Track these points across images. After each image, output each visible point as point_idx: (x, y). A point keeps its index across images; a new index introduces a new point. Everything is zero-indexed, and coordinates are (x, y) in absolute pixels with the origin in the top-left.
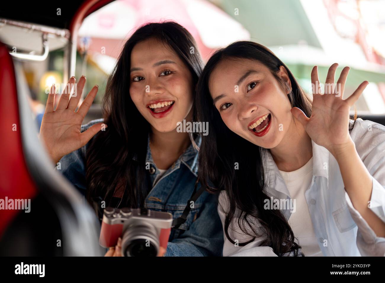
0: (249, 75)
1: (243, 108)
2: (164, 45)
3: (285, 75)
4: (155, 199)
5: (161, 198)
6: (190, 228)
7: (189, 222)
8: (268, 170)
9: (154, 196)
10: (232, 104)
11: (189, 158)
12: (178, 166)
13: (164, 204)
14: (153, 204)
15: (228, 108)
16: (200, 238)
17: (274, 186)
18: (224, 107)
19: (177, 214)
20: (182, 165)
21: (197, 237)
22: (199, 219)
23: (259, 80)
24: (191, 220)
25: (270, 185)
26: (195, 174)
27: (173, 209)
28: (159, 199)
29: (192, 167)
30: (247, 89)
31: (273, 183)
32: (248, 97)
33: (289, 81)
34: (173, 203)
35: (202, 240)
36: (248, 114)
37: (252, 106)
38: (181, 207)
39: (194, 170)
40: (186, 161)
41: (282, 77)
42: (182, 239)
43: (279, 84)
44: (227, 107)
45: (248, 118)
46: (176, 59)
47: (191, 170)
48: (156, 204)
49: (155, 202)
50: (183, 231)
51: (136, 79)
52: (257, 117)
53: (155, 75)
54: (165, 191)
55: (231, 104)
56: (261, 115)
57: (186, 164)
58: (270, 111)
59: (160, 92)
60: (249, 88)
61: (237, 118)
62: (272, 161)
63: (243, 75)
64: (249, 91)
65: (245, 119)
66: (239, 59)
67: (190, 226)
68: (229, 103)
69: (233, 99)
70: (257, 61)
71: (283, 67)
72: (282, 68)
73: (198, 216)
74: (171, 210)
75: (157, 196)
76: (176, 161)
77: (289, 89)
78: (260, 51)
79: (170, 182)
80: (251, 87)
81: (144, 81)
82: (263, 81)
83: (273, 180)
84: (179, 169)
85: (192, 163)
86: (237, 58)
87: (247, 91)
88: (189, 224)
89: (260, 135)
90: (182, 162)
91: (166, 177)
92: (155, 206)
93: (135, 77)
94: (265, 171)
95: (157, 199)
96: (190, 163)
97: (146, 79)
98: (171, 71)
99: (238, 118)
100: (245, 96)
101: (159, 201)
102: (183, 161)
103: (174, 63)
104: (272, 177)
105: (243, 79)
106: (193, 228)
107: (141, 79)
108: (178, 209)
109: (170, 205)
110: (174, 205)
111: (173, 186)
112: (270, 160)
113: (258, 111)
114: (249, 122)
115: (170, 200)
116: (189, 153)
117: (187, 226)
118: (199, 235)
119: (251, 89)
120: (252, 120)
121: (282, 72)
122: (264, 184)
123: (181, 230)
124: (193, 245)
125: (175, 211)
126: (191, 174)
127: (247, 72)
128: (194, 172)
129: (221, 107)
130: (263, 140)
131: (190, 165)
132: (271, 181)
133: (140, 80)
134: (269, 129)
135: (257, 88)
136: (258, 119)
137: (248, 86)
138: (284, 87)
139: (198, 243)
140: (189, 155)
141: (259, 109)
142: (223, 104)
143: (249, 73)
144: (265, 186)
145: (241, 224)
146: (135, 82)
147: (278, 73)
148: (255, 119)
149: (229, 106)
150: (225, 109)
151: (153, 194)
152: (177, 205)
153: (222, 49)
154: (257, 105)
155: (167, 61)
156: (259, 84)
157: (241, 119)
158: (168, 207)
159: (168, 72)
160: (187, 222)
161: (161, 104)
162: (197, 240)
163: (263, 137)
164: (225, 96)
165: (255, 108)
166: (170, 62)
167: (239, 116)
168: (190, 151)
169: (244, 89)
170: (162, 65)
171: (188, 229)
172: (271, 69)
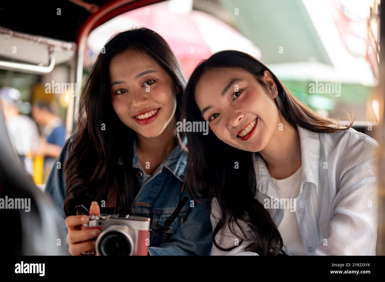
0: (233, 84)
1: (230, 118)
2: (144, 55)
3: (270, 79)
4: (142, 204)
5: (148, 203)
6: (178, 231)
7: (175, 226)
8: (260, 176)
9: (140, 201)
10: (220, 114)
11: (172, 162)
12: (160, 171)
13: (151, 209)
14: (139, 209)
15: (216, 119)
16: (187, 242)
17: (266, 192)
18: (213, 118)
19: (163, 218)
20: (165, 169)
21: (184, 241)
22: (186, 222)
23: (243, 87)
24: (178, 224)
25: (262, 191)
26: (178, 177)
27: (159, 213)
28: (146, 204)
29: (175, 171)
30: (232, 98)
31: (264, 189)
32: (234, 106)
33: (274, 85)
34: (159, 207)
35: (188, 244)
36: (236, 123)
37: (239, 114)
38: (166, 210)
39: (177, 173)
40: (168, 165)
41: (267, 81)
42: (170, 243)
43: (264, 89)
44: (215, 117)
45: (237, 126)
46: (157, 67)
47: (174, 173)
48: (143, 209)
49: (142, 207)
50: (170, 235)
51: (119, 92)
52: (246, 124)
53: (139, 87)
54: (152, 195)
55: (218, 114)
56: (249, 122)
57: (168, 168)
58: (257, 115)
59: (146, 102)
60: (235, 96)
61: (225, 127)
62: (265, 167)
63: (228, 84)
64: (235, 100)
65: (234, 128)
66: (222, 68)
67: (176, 230)
68: (217, 114)
69: (220, 110)
70: (240, 68)
71: (267, 72)
72: (266, 74)
73: (185, 219)
74: (157, 214)
75: (143, 201)
76: (158, 166)
77: (274, 93)
78: (242, 59)
79: (155, 186)
80: (236, 95)
81: (127, 93)
82: (247, 87)
83: (265, 186)
84: (161, 173)
85: (175, 167)
86: (219, 68)
87: (232, 100)
88: (176, 228)
89: (246, 138)
90: (164, 167)
91: (150, 182)
92: (142, 211)
93: (118, 90)
94: (257, 178)
95: (144, 204)
96: (173, 167)
97: (129, 91)
98: (154, 80)
99: (227, 128)
100: (231, 105)
101: (146, 206)
102: (166, 165)
103: (155, 71)
104: (265, 183)
105: (227, 89)
106: (180, 232)
107: (124, 91)
108: (164, 213)
109: (157, 209)
110: (160, 209)
111: (159, 190)
112: (262, 166)
113: (245, 118)
114: (238, 130)
115: (156, 204)
116: (172, 157)
117: (174, 230)
118: (186, 238)
119: (236, 97)
120: (241, 128)
121: (266, 78)
122: (256, 190)
123: (168, 234)
124: (180, 249)
125: (161, 214)
126: (174, 178)
127: (230, 81)
128: (178, 176)
129: (210, 119)
130: (250, 143)
131: (173, 169)
132: (263, 187)
133: (122, 93)
134: (255, 132)
135: (242, 96)
136: (247, 126)
137: (233, 95)
138: (270, 91)
139: (185, 247)
140: (172, 159)
141: (246, 116)
142: (211, 115)
143: (233, 82)
144: (257, 192)
145: (231, 226)
146: (118, 95)
147: (262, 78)
148: (243, 126)
149: (217, 116)
150: (213, 120)
151: (140, 199)
152: (163, 209)
153: (205, 60)
154: (243, 112)
155: (148, 71)
156: (243, 91)
157: (230, 128)
158: (155, 211)
159: (150, 82)
160: (173, 226)
161: (148, 114)
162: (184, 243)
163: (249, 140)
164: (212, 108)
165: (242, 116)
166: (152, 72)
167: (227, 125)
168: (173, 155)
169: (230, 98)
170: (145, 75)
171: (175, 232)
172: (254, 75)
